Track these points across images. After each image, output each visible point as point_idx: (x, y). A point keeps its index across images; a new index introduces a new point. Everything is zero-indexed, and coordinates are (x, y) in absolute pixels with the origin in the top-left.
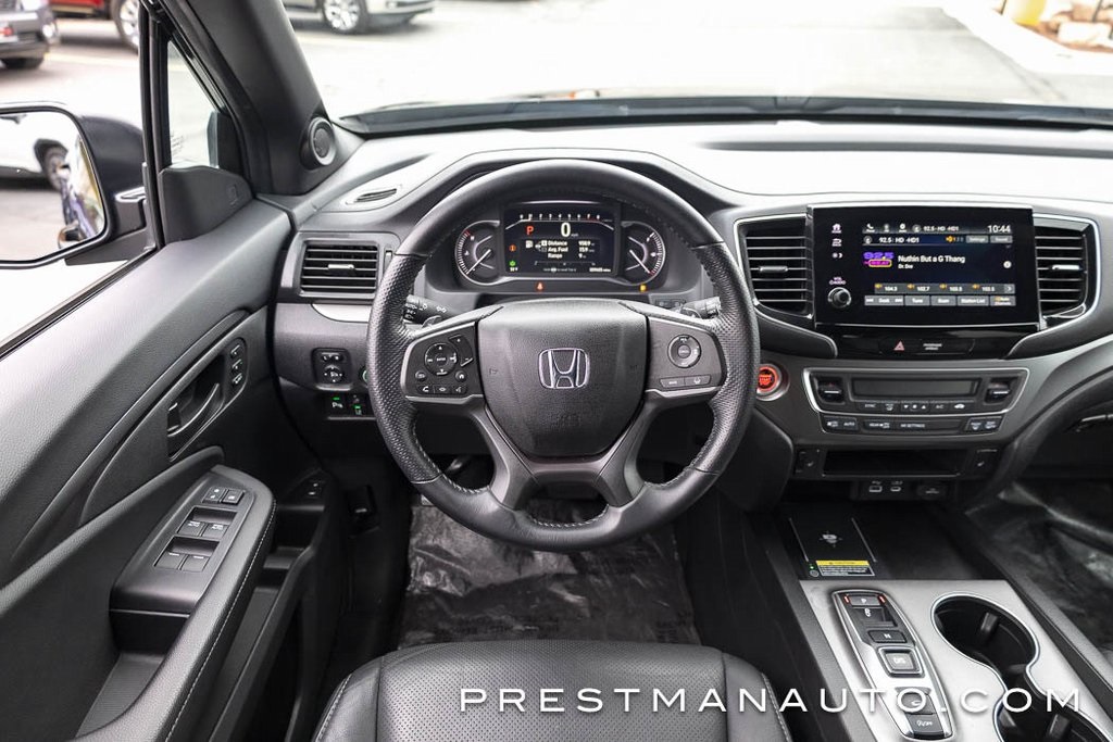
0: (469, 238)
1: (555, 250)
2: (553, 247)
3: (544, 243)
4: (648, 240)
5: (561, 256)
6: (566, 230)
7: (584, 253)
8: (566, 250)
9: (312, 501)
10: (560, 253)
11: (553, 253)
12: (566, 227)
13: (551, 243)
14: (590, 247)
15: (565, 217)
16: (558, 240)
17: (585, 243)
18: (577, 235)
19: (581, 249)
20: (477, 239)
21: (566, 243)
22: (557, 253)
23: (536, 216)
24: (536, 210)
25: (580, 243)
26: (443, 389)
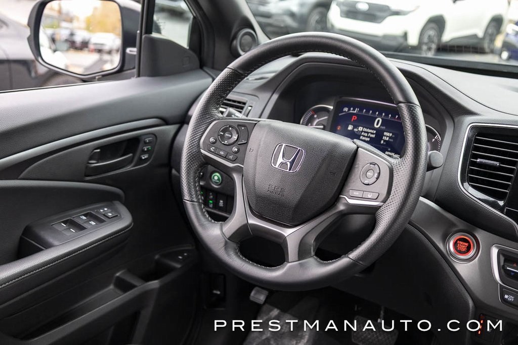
0: (313, 116)
1: (366, 135)
2: (365, 132)
3: (360, 129)
4: (433, 140)
5: (368, 139)
6: (378, 123)
7: (385, 141)
8: (373, 136)
9: (178, 261)
10: (369, 137)
11: (364, 136)
12: (379, 121)
13: (365, 130)
14: (390, 138)
15: (380, 115)
16: (370, 129)
17: (388, 134)
18: (384, 128)
19: (384, 138)
20: (318, 118)
21: (375, 132)
22: (367, 137)
23: (361, 110)
24: (362, 106)
25: (385, 133)
26: (222, 153)
